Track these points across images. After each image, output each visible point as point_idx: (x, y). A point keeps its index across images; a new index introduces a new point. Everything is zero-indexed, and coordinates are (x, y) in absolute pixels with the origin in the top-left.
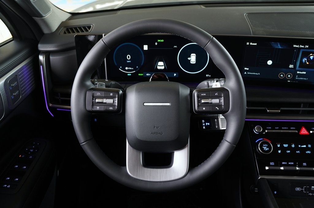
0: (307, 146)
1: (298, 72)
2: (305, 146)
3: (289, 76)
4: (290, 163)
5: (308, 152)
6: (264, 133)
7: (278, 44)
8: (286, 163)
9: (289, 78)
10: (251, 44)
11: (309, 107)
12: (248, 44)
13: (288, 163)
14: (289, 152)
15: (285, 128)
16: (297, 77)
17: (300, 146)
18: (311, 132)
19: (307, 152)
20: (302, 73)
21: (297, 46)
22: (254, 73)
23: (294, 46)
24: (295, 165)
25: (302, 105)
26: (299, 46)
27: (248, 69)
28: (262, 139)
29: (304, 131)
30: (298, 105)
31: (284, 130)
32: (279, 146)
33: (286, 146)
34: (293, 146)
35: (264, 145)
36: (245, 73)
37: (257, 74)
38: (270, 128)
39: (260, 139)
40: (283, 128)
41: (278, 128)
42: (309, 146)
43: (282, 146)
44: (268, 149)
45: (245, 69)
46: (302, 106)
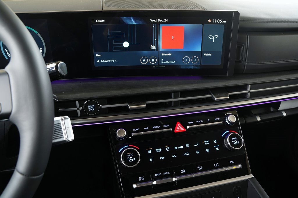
0: (184, 146)
1: (163, 55)
2: (182, 147)
3: (153, 60)
4: (165, 174)
5: (187, 154)
6: (130, 137)
7: (131, 19)
8: (160, 174)
9: (153, 62)
10: (97, 21)
11: (181, 97)
12: (93, 21)
13: (162, 174)
14: (163, 158)
15: (157, 127)
16: (163, 61)
17: (176, 148)
18: (188, 127)
19: (185, 155)
20: (167, 55)
21: (154, 21)
22: (109, 61)
23: (152, 20)
24: (171, 176)
25: (173, 94)
26: (157, 20)
27: (100, 56)
28: (128, 146)
29: (179, 128)
30: (167, 95)
31: (156, 130)
32: (150, 152)
33: (158, 150)
34: (168, 149)
35: (128, 155)
36: (98, 61)
37: (113, 61)
38: (138, 129)
39: (124, 147)
40: (154, 128)
41: (148, 128)
42: (187, 146)
43: (153, 151)
44: (134, 159)
45: (97, 55)
46: (173, 97)
